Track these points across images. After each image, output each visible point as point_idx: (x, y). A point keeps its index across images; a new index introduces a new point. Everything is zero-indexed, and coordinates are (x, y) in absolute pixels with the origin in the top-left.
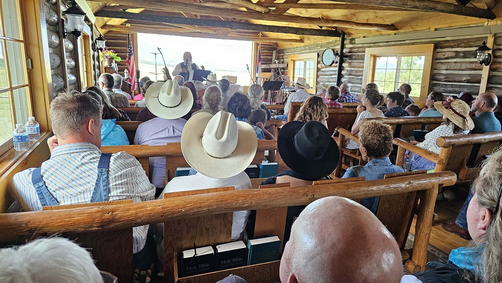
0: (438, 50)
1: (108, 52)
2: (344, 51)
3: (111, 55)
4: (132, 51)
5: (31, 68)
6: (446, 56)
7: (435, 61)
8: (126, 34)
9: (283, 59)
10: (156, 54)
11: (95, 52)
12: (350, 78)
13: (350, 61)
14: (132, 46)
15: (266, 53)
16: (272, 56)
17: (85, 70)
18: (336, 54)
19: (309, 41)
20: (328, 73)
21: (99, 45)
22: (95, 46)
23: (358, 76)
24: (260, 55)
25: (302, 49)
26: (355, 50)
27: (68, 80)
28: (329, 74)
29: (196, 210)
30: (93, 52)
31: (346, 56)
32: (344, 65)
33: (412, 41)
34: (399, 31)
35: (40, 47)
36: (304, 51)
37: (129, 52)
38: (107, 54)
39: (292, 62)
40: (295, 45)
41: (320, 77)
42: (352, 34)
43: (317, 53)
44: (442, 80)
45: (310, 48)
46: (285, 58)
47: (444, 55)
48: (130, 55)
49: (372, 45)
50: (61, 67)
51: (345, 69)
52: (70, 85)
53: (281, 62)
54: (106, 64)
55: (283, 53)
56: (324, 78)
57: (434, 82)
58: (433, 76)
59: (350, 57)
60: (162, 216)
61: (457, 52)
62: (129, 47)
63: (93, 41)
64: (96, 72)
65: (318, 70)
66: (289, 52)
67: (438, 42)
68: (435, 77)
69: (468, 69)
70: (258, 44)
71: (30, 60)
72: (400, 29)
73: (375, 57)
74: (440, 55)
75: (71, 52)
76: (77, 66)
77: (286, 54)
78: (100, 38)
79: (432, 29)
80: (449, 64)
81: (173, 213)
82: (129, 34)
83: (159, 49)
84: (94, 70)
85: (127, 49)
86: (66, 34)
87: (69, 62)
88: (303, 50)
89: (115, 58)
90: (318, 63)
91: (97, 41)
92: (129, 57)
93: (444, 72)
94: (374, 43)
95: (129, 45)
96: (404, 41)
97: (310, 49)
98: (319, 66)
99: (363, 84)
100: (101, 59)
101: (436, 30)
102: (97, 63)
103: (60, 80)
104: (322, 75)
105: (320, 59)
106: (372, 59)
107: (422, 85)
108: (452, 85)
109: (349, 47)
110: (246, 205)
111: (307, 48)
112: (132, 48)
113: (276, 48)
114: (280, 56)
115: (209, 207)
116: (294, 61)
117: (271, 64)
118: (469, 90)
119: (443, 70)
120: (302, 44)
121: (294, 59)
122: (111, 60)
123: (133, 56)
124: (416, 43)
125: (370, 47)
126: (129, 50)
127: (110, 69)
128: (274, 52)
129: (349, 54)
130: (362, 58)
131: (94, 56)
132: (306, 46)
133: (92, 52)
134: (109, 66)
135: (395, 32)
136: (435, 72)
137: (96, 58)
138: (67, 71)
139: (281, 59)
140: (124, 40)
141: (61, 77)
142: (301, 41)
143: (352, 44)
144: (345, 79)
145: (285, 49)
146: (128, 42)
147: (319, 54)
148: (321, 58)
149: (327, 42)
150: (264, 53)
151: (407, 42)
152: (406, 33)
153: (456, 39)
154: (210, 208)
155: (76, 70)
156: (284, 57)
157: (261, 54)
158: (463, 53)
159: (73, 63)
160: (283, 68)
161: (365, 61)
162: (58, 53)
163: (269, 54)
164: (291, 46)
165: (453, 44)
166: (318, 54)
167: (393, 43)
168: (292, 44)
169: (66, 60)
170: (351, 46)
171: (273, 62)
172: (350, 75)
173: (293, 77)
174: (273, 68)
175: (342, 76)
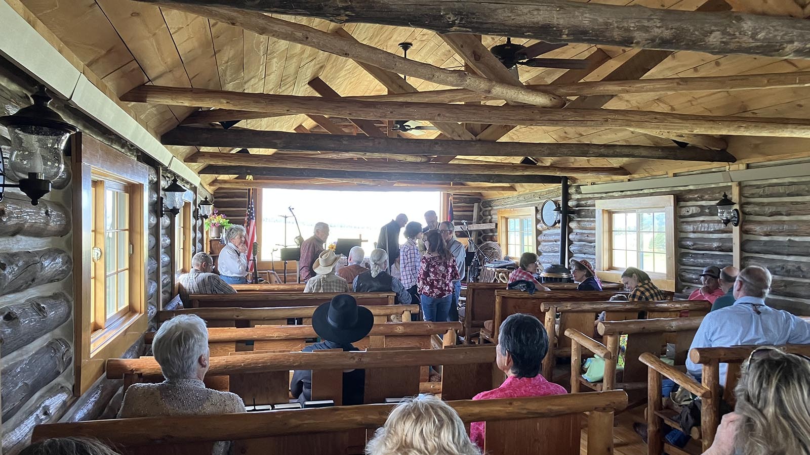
0: (682, 204)
1: (217, 218)
2: (570, 204)
3: (221, 221)
4: (252, 213)
5: (131, 253)
6: (690, 213)
7: (679, 219)
8: (246, 189)
9: (490, 215)
10: (286, 217)
11: (197, 221)
12: (580, 246)
13: (579, 219)
14: (253, 206)
15: (463, 206)
16: (473, 211)
17: (182, 247)
18: (558, 209)
19: (523, 189)
20: (551, 238)
21: (203, 210)
22: (198, 212)
23: (591, 243)
24: (452, 211)
25: (515, 199)
26: (583, 202)
27: (161, 261)
28: (553, 239)
29: (253, 365)
30: (195, 221)
31: (573, 212)
32: (573, 225)
33: (652, 191)
34: (633, 175)
35: (141, 234)
36: (519, 204)
37: (248, 215)
38: (215, 221)
39: (504, 221)
40: (505, 194)
41: (542, 243)
42: (577, 179)
43: (534, 208)
44: (690, 248)
45: (527, 199)
46: (493, 214)
47: (688, 212)
48: (249, 220)
49: (604, 195)
50: (155, 248)
51: (574, 231)
52: (162, 267)
53: (488, 221)
54: (213, 234)
55: (491, 207)
56: (548, 245)
57: (683, 250)
58: (679, 241)
59: (578, 213)
60: (225, 368)
61: (701, 207)
62: (249, 208)
63: (196, 206)
64: (197, 248)
65: (538, 233)
66: (498, 206)
67: (679, 192)
68: (683, 242)
69: (717, 230)
70: (449, 195)
71: (131, 245)
72: (634, 173)
73: (610, 213)
74: (684, 212)
75: (167, 228)
76: (172, 245)
77: (494, 208)
78: (205, 202)
79: (671, 175)
80: (695, 224)
81: (234, 366)
82: (249, 189)
83: (290, 209)
84: (194, 245)
85: (246, 211)
86: (163, 213)
87: (164, 241)
88: (517, 202)
89: (226, 225)
90: (538, 221)
91: (201, 206)
92: (247, 222)
93: (692, 235)
94: (606, 193)
95: (249, 204)
96: (642, 190)
97: (525, 200)
98: (539, 226)
99: (596, 254)
100: (206, 228)
101: (675, 175)
102: (199, 235)
103: (154, 262)
104: (545, 241)
105: (539, 216)
106: (606, 216)
107: (667, 255)
108: (703, 254)
109: (577, 197)
110: (296, 364)
111: (521, 198)
112: (254, 209)
113: (479, 199)
114: (486, 211)
115: (263, 363)
116: (507, 219)
117: (472, 224)
118: (722, 261)
119: (690, 232)
120: (515, 193)
121: (506, 215)
122: (220, 228)
123: (254, 221)
124: (654, 194)
125: (601, 198)
126: (249, 211)
127: (218, 242)
128: (476, 205)
129: (577, 209)
130: (592, 215)
131: (195, 227)
132: (520, 195)
133: (193, 221)
134: (216, 238)
135: (628, 177)
136: (682, 236)
137: (199, 228)
138: (162, 250)
139: (487, 216)
140: (243, 198)
141: (154, 258)
142: (512, 189)
143: (579, 194)
144: (575, 246)
145: (493, 200)
146: (247, 199)
147: (538, 208)
148: (540, 214)
149: (547, 190)
150: (459, 207)
151: (646, 191)
152: (641, 179)
153: (700, 188)
154: (265, 364)
155: (171, 250)
156: (492, 212)
157: (453, 209)
158: (708, 209)
159: (168, 241)
160: (492, 230)
161: (596, 219)
162: (154, 234)
163: (468, 209)
164: (501, 196)
165: (696, 196)
166: (536, 208)
167: (629, 193)
168: (502, 194)
169: (161, 239)
170: (579, 196)
171: (475, 220)
172: (580, 241)
173: (505, 243)
174: (475, 230)
175: (570, 243)
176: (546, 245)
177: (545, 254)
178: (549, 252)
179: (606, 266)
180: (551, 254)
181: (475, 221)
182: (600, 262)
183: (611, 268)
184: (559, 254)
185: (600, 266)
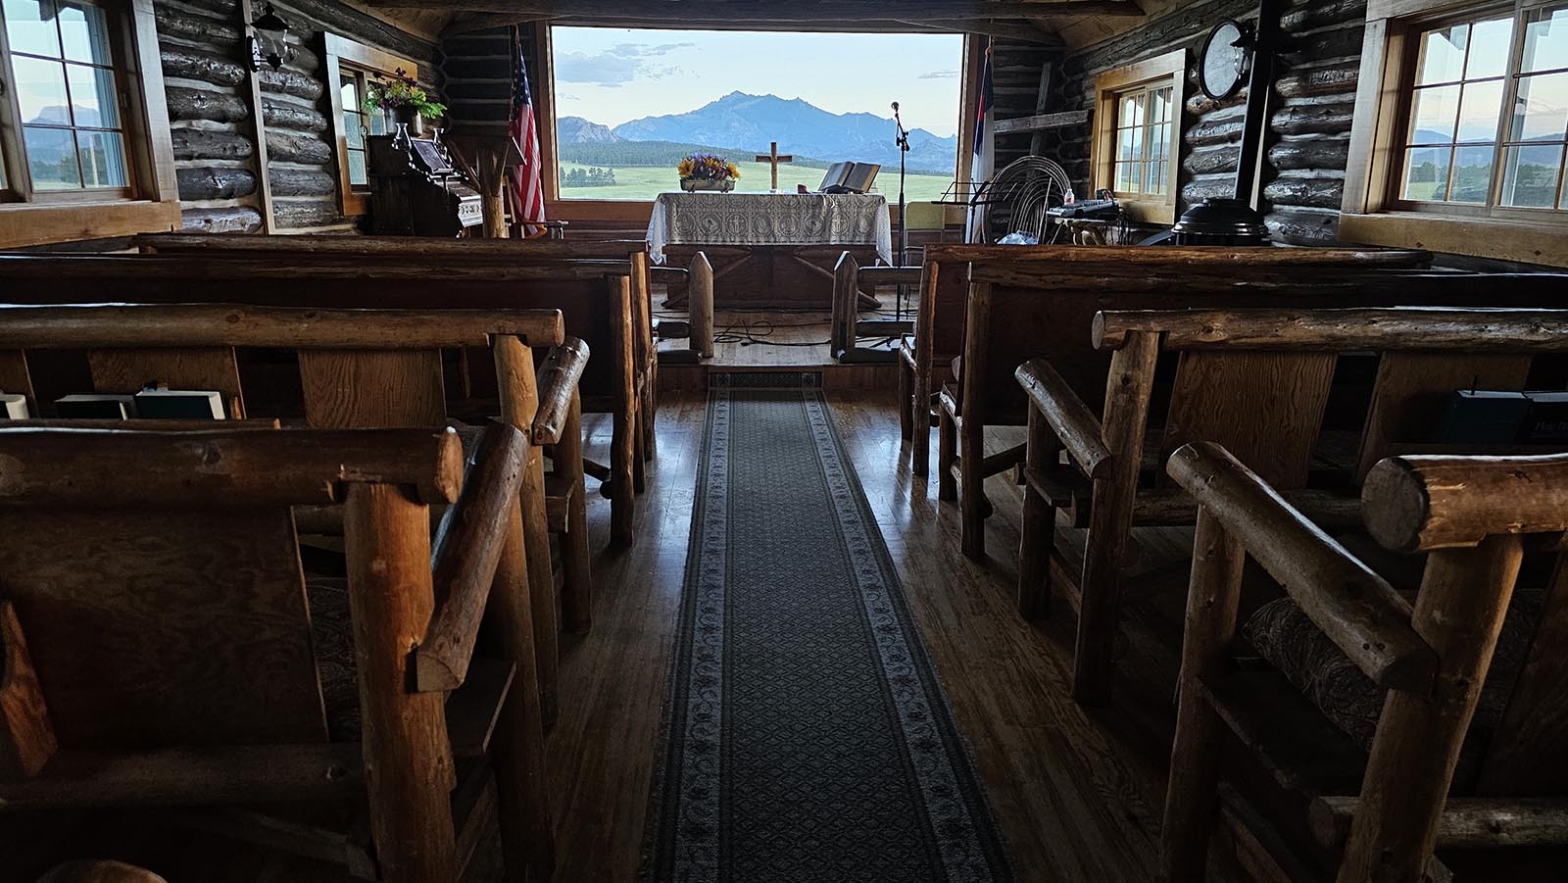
2: (1285, 22)
8: (506, 29)
9: (1081, 93)
12: (1301, 144)
13: (1307, 65)
15: (1018, 74)
16: (1038, 84)
20: (1220, 132)
23: (1335, 133)
25: (1141, 39)
26: (1327, 12)
28: (1225, 135)
31: (1292, 47)
32: (1284, 86)
36: (1147, 50)
39: (1108, 103)
40: (1118, 27)
41: (1192, 149)
43: (1183, 54)
45: (1167, 32)
46: (1087, 89)
51: (1287, 102)
53: (1072, 104)
55: (1082, 70)
56: (1210, 153)
59: (1306, 47)
65: (1189, 121)
66: (1099, 65)
70: (983, 42)
77: (1091, 72)
88: (1143, 44)
90: (1189, 91)
92: (514, 110)
97: (1164, 36)
98: (1192, 103)
99: (1349, 166)
104: (1204, 142)
105: (1194, 75)
106: (1397, 40)
111: (1155, 33)
114: (1072, 82)
116: (1117, 95)
120: (1140, 20)
128: (1047, 67)
129: (1305, 34)
130: (1352, 45)
132: (1150, 27)
139: (1073, 93)
144: (1283, 148)
145: (1089, 52)
148: (1198, 67)
150: (1008, 74)
156: (1085, 83)
160: (1079, 127)
161: (1363, 58)
163: (1026, 79)
164: (1107, 32)
166: (1189, 52)
171: (1041, 106)
172: (1301, 129)
173: (1107, 160)
174: (1040, 130)
175: (1274, 138)
176: (1204, 154)
177: (1200, 178)
178: (1211, 171)
179: (1376, 197)
180: (1216, 177)
181: (1043, 107)
182: (1358, 188)
183: (1391, 201)
184: (1235, 175)
185: (1357, 199)
